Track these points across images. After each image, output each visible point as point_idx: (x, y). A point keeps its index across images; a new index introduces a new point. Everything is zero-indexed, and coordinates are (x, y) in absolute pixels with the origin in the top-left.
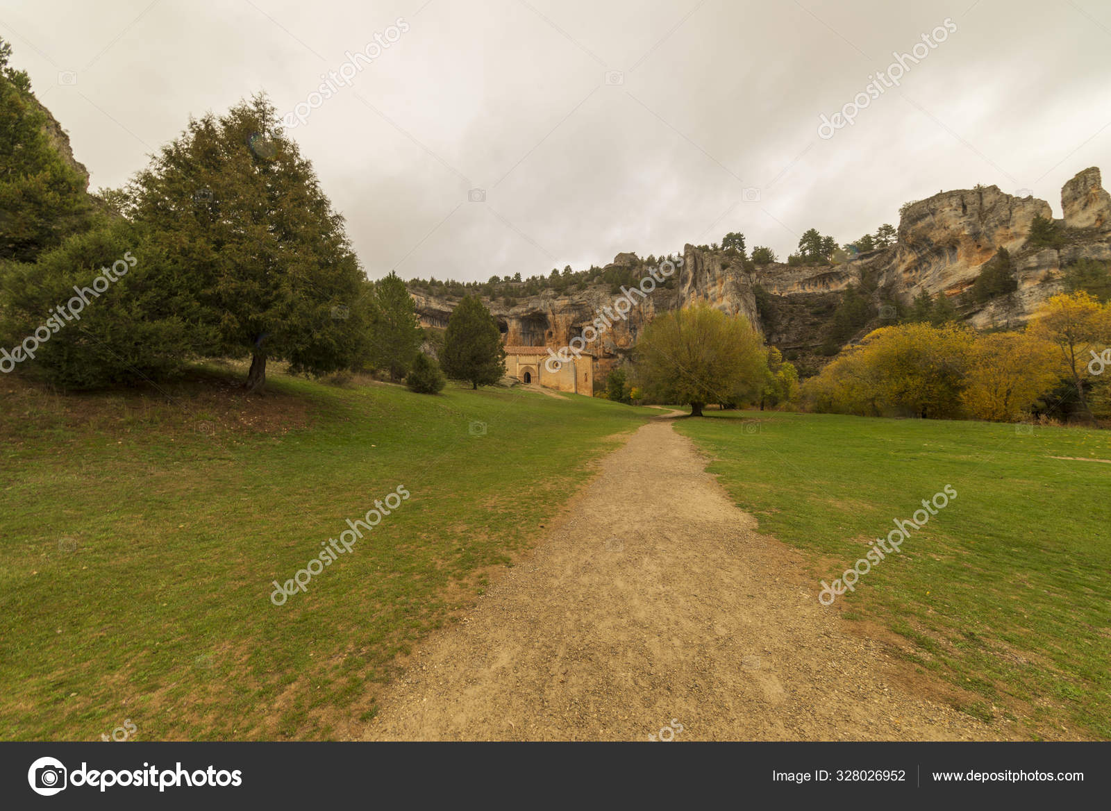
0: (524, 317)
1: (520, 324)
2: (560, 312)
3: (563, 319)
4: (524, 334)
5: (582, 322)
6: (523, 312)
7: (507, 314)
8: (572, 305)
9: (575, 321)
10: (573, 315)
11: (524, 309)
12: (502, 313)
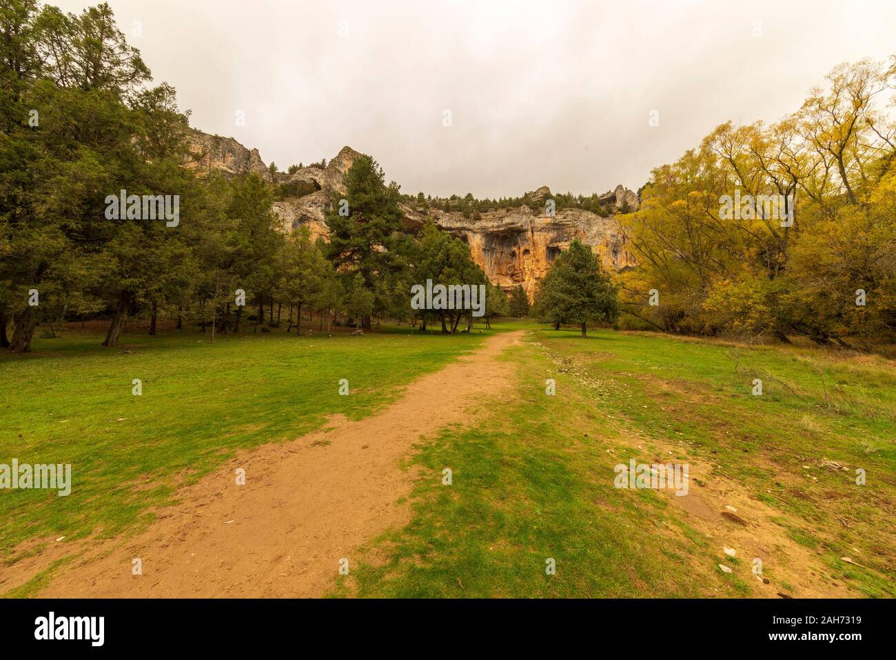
0: (492, 232)
1: (484, 239)
2: (540, 231)
3: (542, 237)
4: (484, 250)
5: (559, 241)
6: (493, 227)
7: (472, 227)
8: (555, 224)
9: (553, 240)
10: (552, 235)
11: (496, 224)
12: (466, 225)
